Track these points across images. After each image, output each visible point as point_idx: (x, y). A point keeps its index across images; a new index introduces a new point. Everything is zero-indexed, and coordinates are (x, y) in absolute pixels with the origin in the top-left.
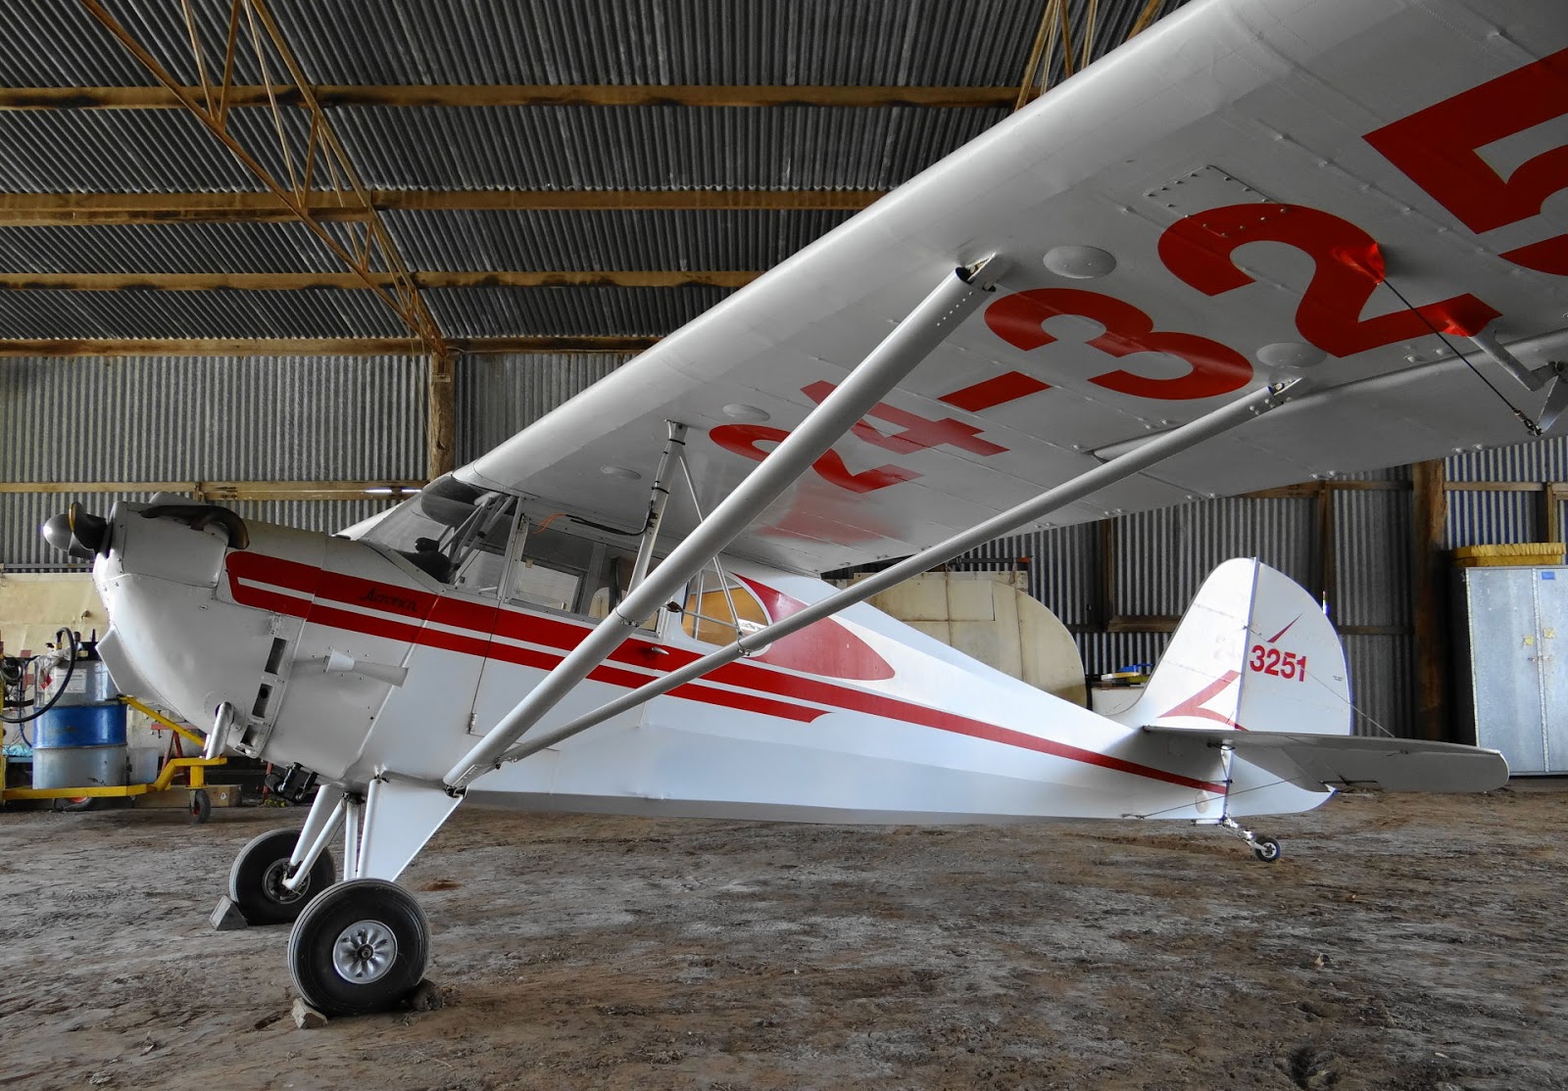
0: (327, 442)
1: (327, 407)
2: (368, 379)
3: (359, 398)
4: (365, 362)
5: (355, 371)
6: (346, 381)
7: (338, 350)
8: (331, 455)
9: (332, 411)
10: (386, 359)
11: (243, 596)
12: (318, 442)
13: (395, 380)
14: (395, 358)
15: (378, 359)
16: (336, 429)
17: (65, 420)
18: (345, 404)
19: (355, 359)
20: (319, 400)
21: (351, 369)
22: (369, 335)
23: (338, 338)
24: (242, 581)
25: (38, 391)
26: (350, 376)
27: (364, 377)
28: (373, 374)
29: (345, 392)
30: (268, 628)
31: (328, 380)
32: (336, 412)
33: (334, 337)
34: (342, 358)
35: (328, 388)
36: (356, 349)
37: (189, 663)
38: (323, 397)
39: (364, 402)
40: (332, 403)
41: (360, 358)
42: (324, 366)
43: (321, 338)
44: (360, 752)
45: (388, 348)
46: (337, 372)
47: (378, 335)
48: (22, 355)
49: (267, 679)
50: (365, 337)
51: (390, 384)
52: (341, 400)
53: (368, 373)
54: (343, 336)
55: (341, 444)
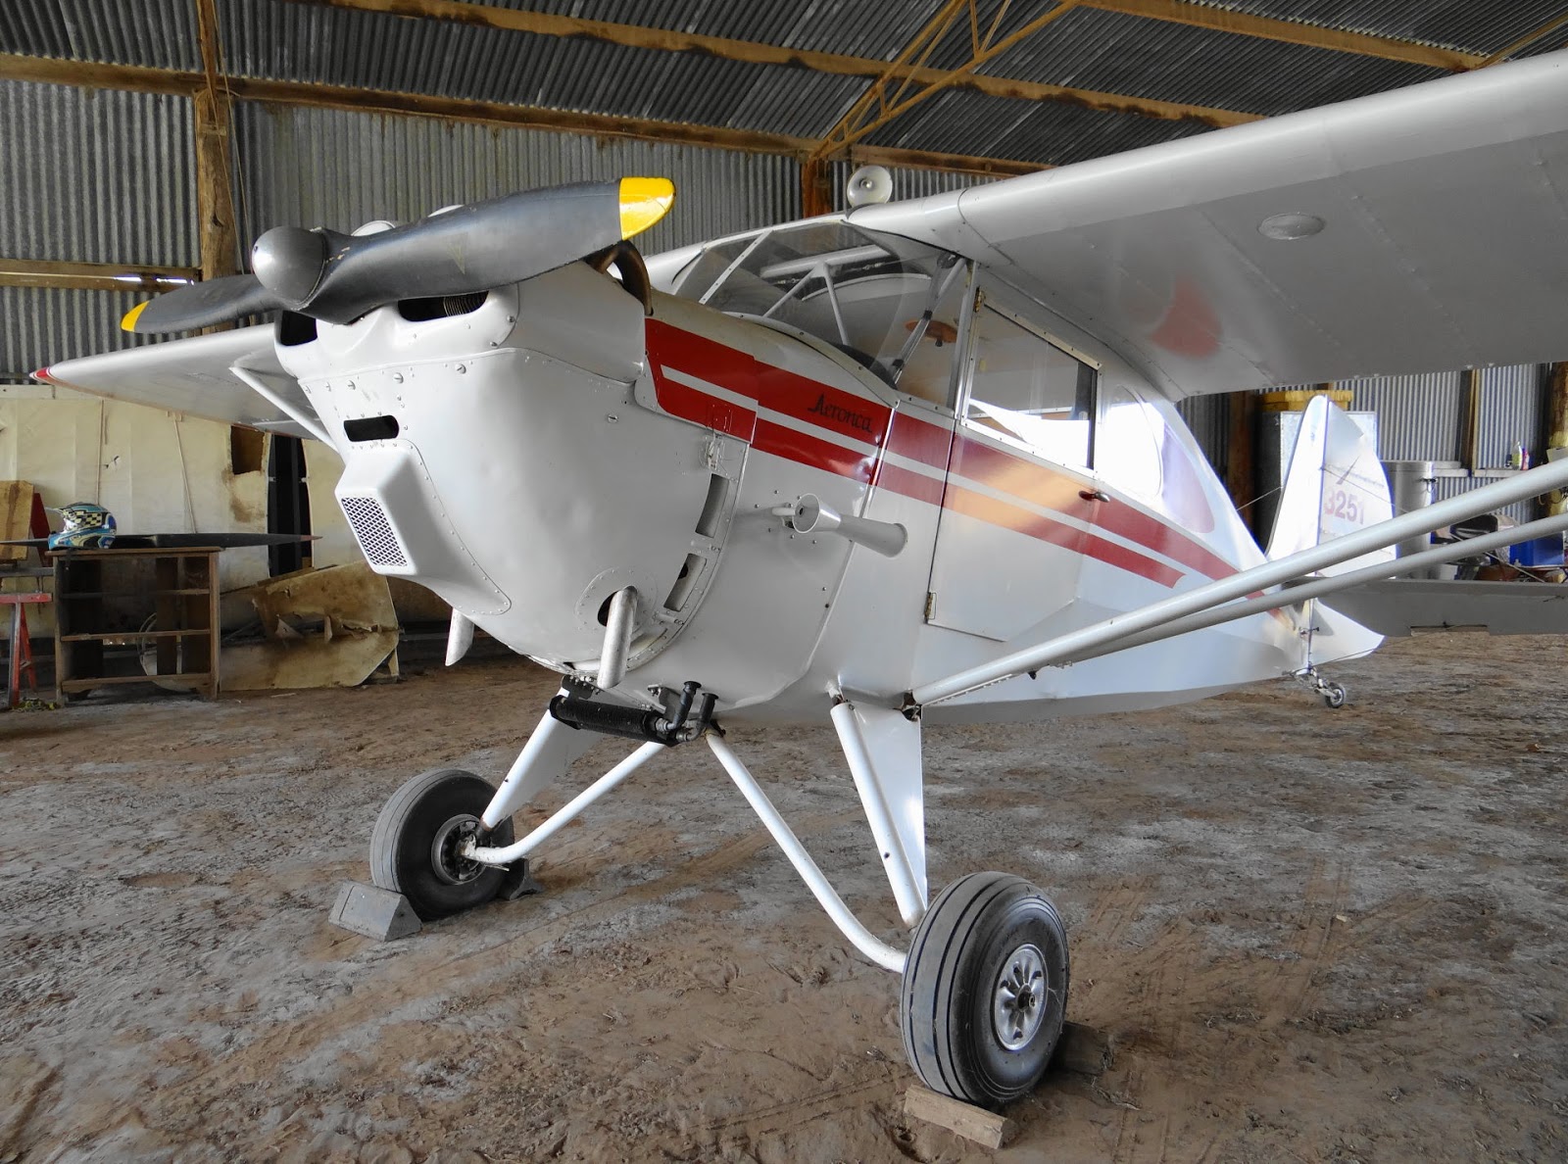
0: (38, 206)
1: (36, 156)
2: (97, 120)
3: (85, 148)
4: (90, 96)
5: (76, 107)
6: (62, 121)
7: (49, 74)
8: (46, 223)
9: (43, 161)
10: (122, 95)
12: (24, 205)
13: (138, 125)
14: (136, 95)
15: (109, 94)
16: (51, 188)
18: (63, 154)
19: (75, 91)
20: (21, 145)
21: (68, 105)
22: (97, 56)
23: (47, 57)
26: (69, 113)
27: (90, 117)
28: (103, 115)
29: (62, 135)
31: (34, 116)
32: (50, 163)
33: (41, 55)
34: (54, 88)
35: (34, 129)
36: (78, 77)
38: (28, 141)
39: (92, 154)
40: (42, 150)
41: (82, 90)
42: (26, 97)
43: (19, 54)
45: (126, 79)
46: (48, 107)
47: (111, 57)
50: (90, 60)
51: (131, 131)
52: (56, 147)
53: (96, 113)
54: (55, 53)
55: (59, 210)
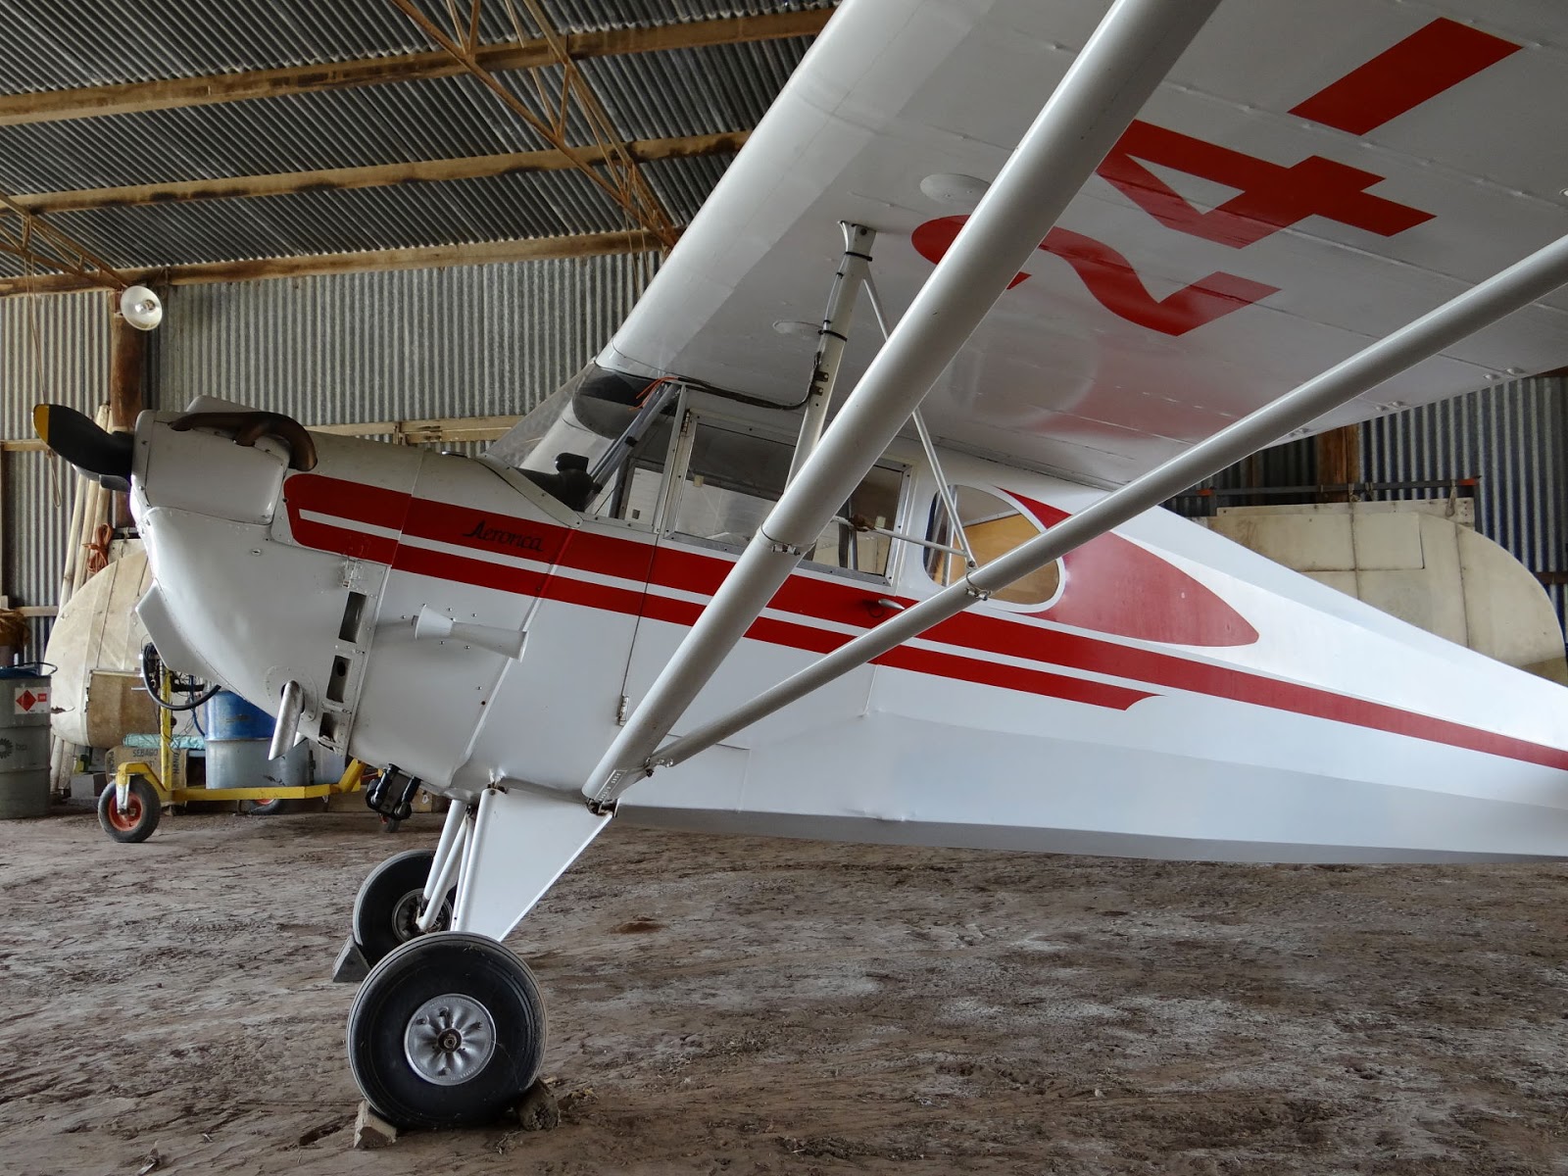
0: (542, 366)
1: (542, 323)
2: (588, 284)
3: (578, 311)
4: (583, 264)
5: (573, 276)
6: (562, 289)
7: (552, 251)
8: (548, 381)
9: (547, 327)
10: (609, 259)
11: (309, 536)
12: (532, 366)
13: (620, 284)
14: (619, 256)
15: (598, 259)
16: (552, 349)
17: (252, 355)
18: (562, 318)
19: (573, 262)
20: (532, 315)
21: (567, 274)
22: (588, 230)
23: (552, 236)
24: (306, 515)
25: (224, 324)
26: (567, 282)
27: (583, 282)
28: (593, 279)
29: (562, 303)
30: (340, 579)
31: (541, 290)
32: (552, 328)
33: (546, 236)
34: (557, 262)
35: (541, 299)
36: (573, 249)
37: (242, 627)
38: (536, 311)
39: (583, 315)
40: (547, 317)
41: (578, 260)
42: (536, 273)
43: (531, 238)
44: (469, 751)
45: (610, 244)
46: (552, 279)
47: (598, 230)
48: (205, 281)
49: (344, 649)
50: (583, 234)
51: (614, 290)
52: (557, 313)
53: (588, 277)
54: (557, 234)
55: (558, 368)
